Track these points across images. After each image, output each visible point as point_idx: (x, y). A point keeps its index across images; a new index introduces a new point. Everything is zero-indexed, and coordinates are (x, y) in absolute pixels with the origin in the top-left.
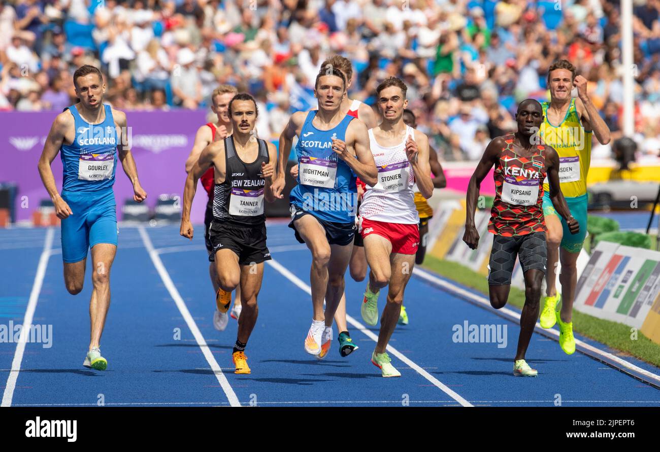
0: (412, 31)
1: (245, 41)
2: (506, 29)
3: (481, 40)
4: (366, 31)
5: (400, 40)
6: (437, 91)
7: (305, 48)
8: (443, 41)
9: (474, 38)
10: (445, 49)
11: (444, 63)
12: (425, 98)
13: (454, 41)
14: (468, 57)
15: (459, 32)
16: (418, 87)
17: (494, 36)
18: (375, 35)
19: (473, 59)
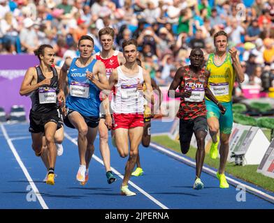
0: (164, 7)
1: (64, 14)
2: (221, 6)
3: (205, 12)
4: (136, 7)
5: (157, 13)
6: (179, 43)
7: (100, 18)
8: (183, 13)
9: (201, 12)
10: (184, 19)
11: (184, 27)
12: (172, 48)
13: (190, 14)
14: (198, 24)
15: (192, 8)
16: (168, 41)
17: (214, 10)
18: (142, 9)
19: (201, 25)
